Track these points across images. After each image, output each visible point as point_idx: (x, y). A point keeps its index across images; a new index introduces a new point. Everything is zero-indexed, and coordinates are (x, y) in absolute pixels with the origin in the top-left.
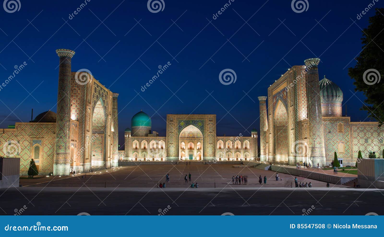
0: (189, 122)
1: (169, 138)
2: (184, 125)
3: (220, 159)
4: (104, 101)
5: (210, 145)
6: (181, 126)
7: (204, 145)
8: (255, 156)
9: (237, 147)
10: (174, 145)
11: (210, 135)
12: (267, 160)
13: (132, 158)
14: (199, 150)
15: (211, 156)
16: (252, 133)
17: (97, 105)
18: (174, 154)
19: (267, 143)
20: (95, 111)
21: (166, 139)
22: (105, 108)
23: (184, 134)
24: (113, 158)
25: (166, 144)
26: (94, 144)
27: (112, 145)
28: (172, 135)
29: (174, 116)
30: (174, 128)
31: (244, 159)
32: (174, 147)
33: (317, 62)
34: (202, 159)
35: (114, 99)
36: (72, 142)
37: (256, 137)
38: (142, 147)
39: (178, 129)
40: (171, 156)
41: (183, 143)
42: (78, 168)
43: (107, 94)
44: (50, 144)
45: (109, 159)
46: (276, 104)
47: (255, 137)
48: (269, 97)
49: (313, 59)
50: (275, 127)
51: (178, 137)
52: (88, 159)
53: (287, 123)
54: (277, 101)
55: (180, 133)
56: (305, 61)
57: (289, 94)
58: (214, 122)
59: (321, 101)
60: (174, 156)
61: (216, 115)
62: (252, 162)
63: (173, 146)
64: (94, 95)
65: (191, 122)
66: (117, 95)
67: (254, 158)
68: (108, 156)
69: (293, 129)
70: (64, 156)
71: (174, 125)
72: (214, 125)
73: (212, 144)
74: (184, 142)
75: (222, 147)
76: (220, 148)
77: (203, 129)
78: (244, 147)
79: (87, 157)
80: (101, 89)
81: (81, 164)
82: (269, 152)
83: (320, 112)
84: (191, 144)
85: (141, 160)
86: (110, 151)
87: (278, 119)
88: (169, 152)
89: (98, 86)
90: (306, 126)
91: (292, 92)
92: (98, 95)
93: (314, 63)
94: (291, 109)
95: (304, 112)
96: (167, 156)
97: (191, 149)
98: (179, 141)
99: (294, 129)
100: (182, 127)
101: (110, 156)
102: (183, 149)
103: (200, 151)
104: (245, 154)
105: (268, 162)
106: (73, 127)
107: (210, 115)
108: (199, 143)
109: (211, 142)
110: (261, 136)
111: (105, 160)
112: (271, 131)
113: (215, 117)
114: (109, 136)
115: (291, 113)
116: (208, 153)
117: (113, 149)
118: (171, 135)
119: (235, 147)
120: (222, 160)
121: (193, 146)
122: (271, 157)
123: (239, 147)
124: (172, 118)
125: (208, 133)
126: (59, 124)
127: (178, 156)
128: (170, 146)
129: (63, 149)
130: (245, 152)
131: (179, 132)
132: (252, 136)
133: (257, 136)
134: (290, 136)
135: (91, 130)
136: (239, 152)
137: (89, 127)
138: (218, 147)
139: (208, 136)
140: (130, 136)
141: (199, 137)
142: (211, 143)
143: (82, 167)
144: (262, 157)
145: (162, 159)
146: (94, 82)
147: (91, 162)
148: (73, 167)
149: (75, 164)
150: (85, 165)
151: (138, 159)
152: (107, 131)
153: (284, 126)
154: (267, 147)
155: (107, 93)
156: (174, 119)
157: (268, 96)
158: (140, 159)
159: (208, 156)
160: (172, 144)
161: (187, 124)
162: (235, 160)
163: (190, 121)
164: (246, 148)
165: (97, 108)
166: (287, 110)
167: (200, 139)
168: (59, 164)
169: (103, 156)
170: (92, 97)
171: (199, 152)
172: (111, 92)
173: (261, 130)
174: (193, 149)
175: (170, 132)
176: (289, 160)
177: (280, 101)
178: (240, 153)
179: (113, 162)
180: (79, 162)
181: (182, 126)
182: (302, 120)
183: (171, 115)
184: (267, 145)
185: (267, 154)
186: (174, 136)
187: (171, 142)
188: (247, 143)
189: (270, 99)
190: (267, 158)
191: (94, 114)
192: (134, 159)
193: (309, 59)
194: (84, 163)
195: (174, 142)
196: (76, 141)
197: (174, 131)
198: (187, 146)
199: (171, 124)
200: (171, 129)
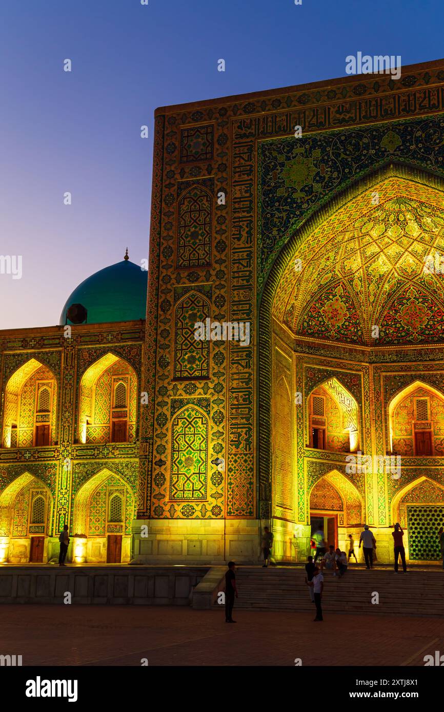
0: (367, 147)
1: (170, 327)
2: (317, 187)
6: (288, 201)
10: (218, 389)
18: (211, 489)
25: (139, 378)
28: (200, 289)
30: (222, 219)
32: (215, 408)
39: (258, 223)
40: (188, 514)
60: (216, 513)
63: (204, 404)
65: (390, 143)
88: (159, 463)
96: (149, 512)
100: (293, 207)
118: (186, 290)
124: (198, 130)
128: (178, 404)
145: (114, 544)
156: (223, 139)
160: (200, 385)
161: (345, 164)
163: (377, 136)
175: (179, 268)
181: (298, 195)
195: (221, 359)
197: (221, 246)
198: (381, 418)
199: (188, 184)
200: (194, 235)
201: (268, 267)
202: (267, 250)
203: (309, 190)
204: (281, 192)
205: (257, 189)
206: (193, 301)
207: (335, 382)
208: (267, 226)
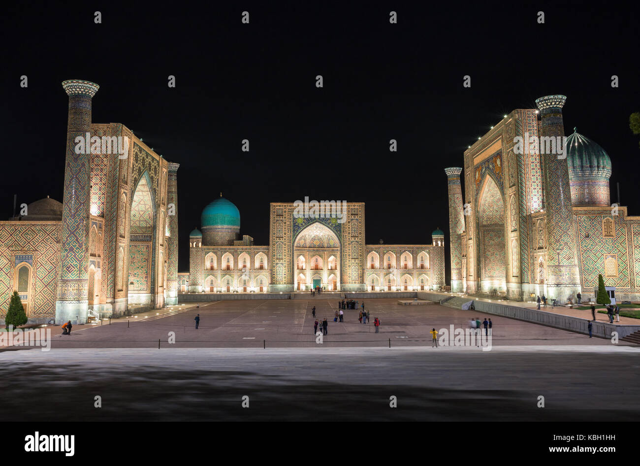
1: (275, 249)
2: (303, 224)
3: (373, 288)
4: (152, 178)
5: (353, 262)
6: (298, 226)
7: (341, 260)
8: (441, 283)
9: (406, 265)
10: (285, 261)
11: (353, 241)
12: (465, 290)
13: (203, 287)
14: (332, 271)
15: (355, 283)
16: (434, 237)
17: (139, 187)
18: (284, 279)
19: (463, 256)
20: (135, 198)
21: (268, 249)
22: (154, 192)
23: (303, 241)
24: (168, 288)
25: (268, 259)
26: (132, 261)
27: (166, 262)
28: (281, 242)
29: (285, 206)
30: (285, 228)
31: (419, 288)
32: (284, 265)
33: (560, 102)
34: (339, 288)
35: (170, 173)
36: (91, 259)
37: (442, 245)
38: (224, 265)
39: (292, 230)
40: (280, 284)
41: (301, 258)
42: (103, 309)
43: (158, 165)
44: (49, 262)
45: (160, 289)
46: (480, 182)
47: (440, 245)
48: (467, 168)
49: (552, 97)
50: (479, 226)
51: (293, 246)
52: (122, 290)
53: (503, 218)
54: (483, 176)
55: (296, 238)
56: (536, 101)
57: (506, 164)
58: (360, 217)
59: (570, 177)
60: (285, 283)
61: (364, 204)
62: (435, 293)
63: (282, 264)
64: (133, 168)
66: (176, 166)
67: (439, 285)
68: (160, 284)
69: (515, 231)
70: (76, 285)
71: (285, 223)
72: (360, 223)
73: (357, 260)
74: (304, 255)
75: (377, 264)
76: (373, 267)
77: (340, 231)
78: (419, 264)
79: (119, 287)
80: (147, 155)
81: (110, 300)
82: (468, 275)
83: (568, 198)
84: (317, 259)
85: (220, 292)
86: (163, 274)
87: (484, 211)
88: (274, 274)
89: (141, 150)
90: (540, 224)
91: (512, 159)
92: (142, 167)
93: (555, 104)
94: (510, 192)
95: (535, 199)
96: (272, 283)
97: (317, 269)
98: (293, 253)
99: (518, 230)
100: (299, 228)
101: (163, 284)
102: (302, 270)
103: (334, 274)
104: (421, 277)
105: (467, 293)
106: (94, 229)
107: (354, 204)
108: (332, 257)
109: (355, 255)
110: (451, 245)
111: (153, 291)
112: (472, 233)
113: (364, 208)
114: (161, 245)
115: (511, 200)
116: (349, 277)
117: (168, 271)
118: (278, 242)
119: (402, 264)
120: (377, 289)
121: (321, 264)
122: (472, 284)
123: (410, 264)
124: (280, 209)
125: (349, 239)
126: (67, 224)
127: (293, 283)
128: (277, 264)
129: (75, 272)
130: (420, 274)
131: (295, 236)
132: (434, 243)
133: (443, 243)
134: (510, 243)
135: (127, 235)
136: (409, 274)
137: (125, 228)
138: (369, 265)
139: (349, 244)
140: (200, 244)
141: (332, 246)
142: (355, 257)
143: (110, 306)
144: (455, 283)
145: (261, 289)
146: (134, 143)
147: (127, 296)
148: (93, 307)
149: (96, 301)
150: (117, 302)
151: (215, 290)
152: (157, 236)
153: (496, 224)
154: (465, 265)
155: (158, 162)
156: (285, 211)
157: (465, 166)
158: (219, 289)
159: (350, 283)
160: (281, 260)
161: (309, 220)
162: (402, 289)
164: (422, 267)
165: (138, 191)
166: (503, 193)
167: (333, 250)
168: (67, 302)
169: (149, 284)
170: (130, 170)
171: (332, 275)
172: (164, 160)
173: (451, 231)
174: (321, 268)
175: (277, 237)
176: (508, 291)
177: (488, 176)
178: (411, 275)
179: (168, 296)
180: (104, 298)
181: (300, 225)
182: (532, 212)
183: (279, 204)
184: (464, 261)
185: (465, 279)
186: (285, 245)
187: (280, 255)
188: (425, 256)
189: (468, 173)
190: (465, 286)
191: (134, 203)
192: (207, 290)
193: (546, 98)
194: (114, 298)
195: (285, 256)
196: (99, 256)
197: (285, 234)
198: (309, 262)
199: (278, 220)
200: (280, 231)
201: (294, 239)
202: (294, 235)
203: (302, 224)
204: (297, 224)
205: (292, 223)
206: (280, 244)
207: (301, 256)
208: (294, 230)
